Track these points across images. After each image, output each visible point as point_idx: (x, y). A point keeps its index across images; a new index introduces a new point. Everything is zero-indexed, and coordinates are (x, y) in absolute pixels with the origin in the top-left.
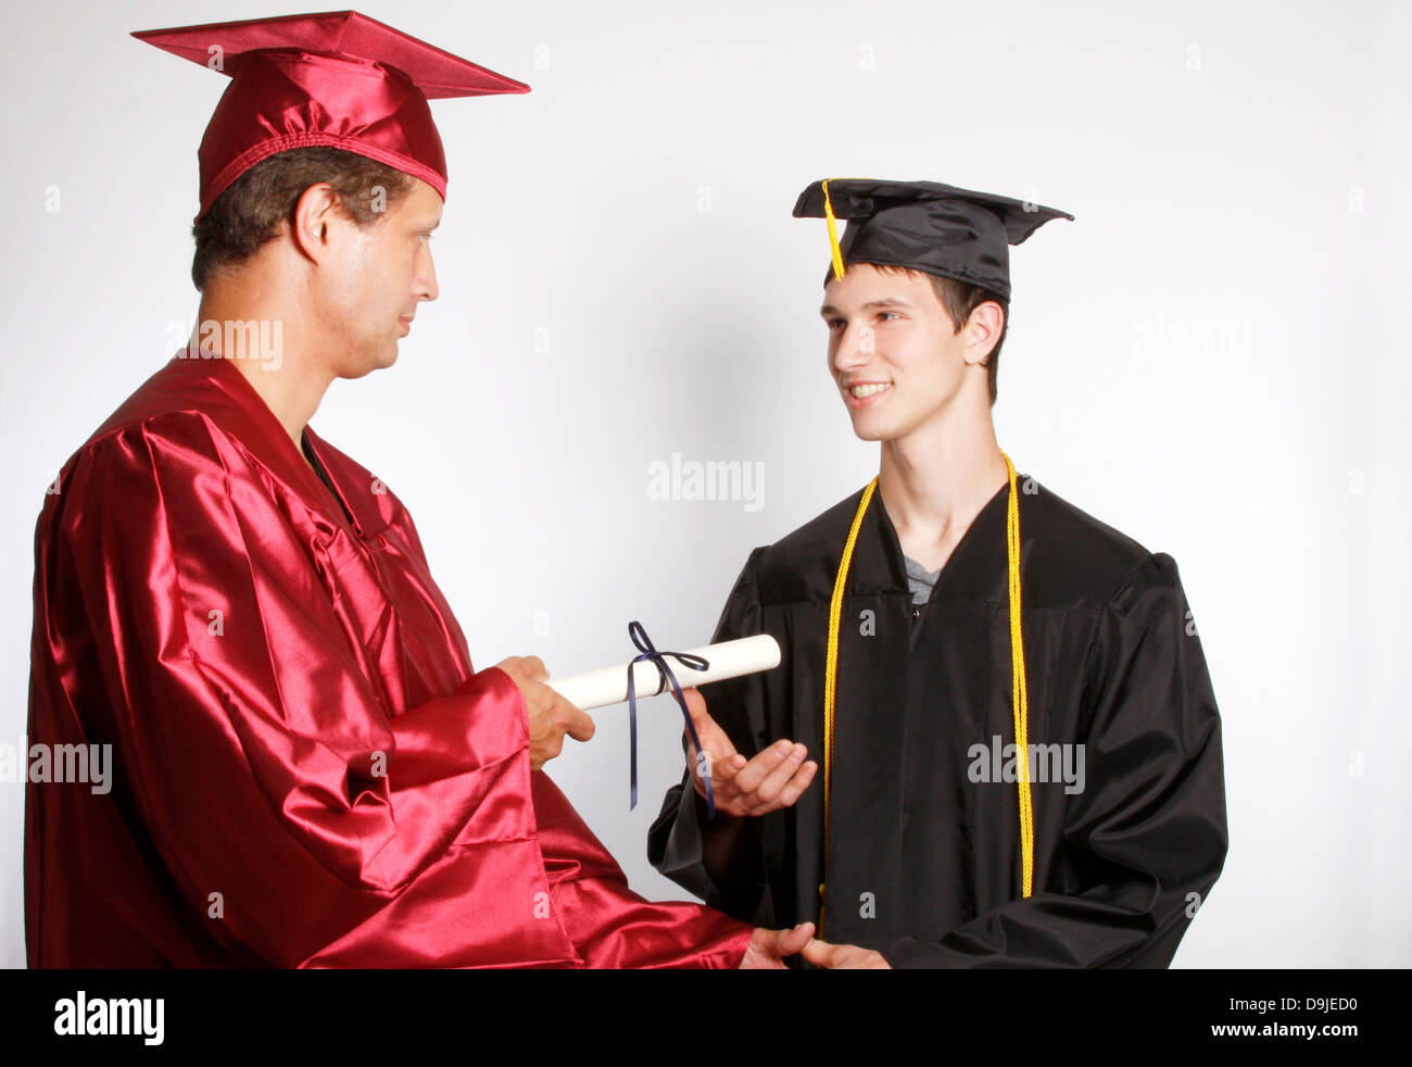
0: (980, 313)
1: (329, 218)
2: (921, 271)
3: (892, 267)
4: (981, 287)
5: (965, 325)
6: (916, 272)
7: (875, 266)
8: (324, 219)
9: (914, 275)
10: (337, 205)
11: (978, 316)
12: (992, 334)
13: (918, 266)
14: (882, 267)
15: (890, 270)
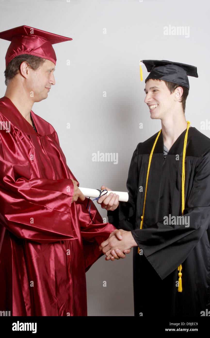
0: (177, 89)
1: (28, 69)
2: (163, 80)
3: (156, 79)
4: (178, 84)
5: (174, 92)
6: (162, 80)
7: (153, 79)
8: (27, 69)
9: (161, 81)
10: (29, 66)
11: (177, 90)
12: (180, 94)
13: (163, 79)
14: (154, 79)
15: (156, 80)
